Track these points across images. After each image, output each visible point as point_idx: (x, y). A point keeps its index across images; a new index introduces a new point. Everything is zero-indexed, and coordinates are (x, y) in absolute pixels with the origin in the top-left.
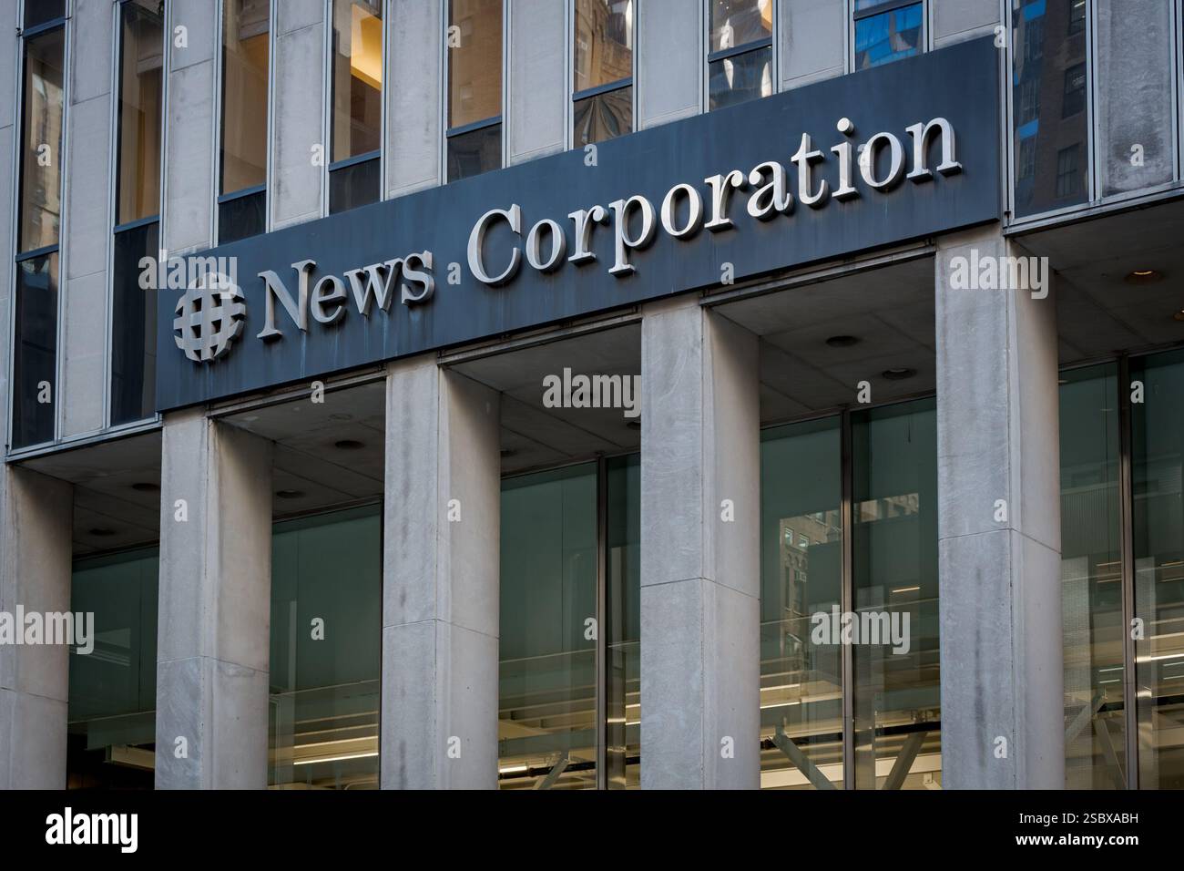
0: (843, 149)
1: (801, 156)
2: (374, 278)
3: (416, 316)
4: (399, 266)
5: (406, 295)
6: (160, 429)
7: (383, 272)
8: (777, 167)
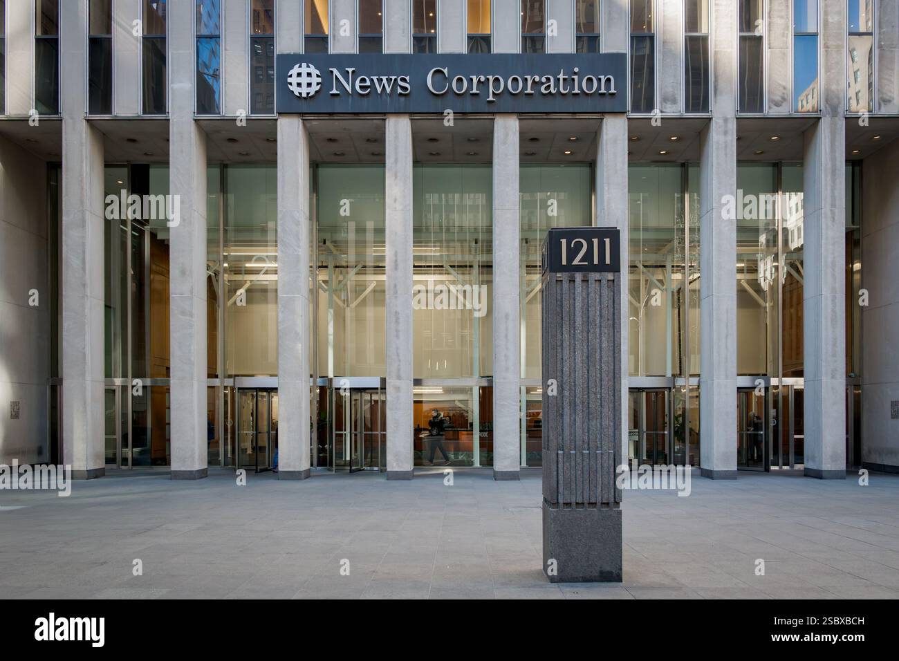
0: (576, 77)
1: (561, 76)
2: (385, 81)
3: (402, 99)
4: (396, 80)
5: (399, 91)
6: (277, 120)
7: (389, 80)
8: (552, 79)
